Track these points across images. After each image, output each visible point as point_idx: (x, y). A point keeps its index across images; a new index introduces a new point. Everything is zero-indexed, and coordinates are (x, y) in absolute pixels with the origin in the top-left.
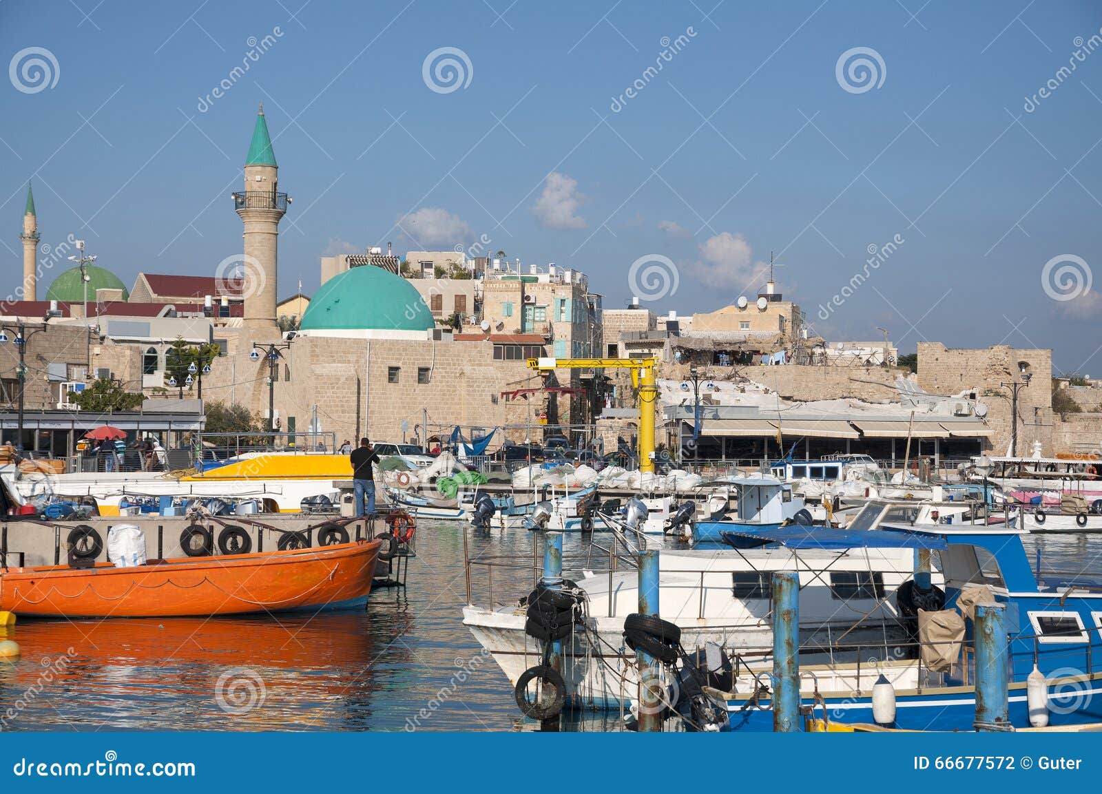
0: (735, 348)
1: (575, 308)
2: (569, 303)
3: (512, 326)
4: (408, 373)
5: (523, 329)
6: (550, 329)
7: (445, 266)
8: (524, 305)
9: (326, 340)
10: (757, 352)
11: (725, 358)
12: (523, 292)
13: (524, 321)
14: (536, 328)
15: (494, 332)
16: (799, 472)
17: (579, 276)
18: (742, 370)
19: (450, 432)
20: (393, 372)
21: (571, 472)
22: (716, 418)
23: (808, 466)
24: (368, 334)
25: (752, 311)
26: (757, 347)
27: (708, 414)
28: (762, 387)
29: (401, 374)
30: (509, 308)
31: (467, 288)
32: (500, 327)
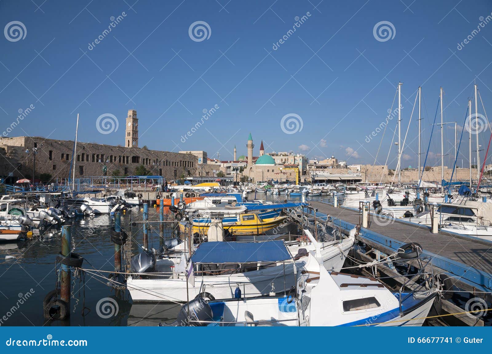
0: (324, 166)
1: (303, 160)
2: (301, 160)
3: (293, 163)
4: (271, 171)
5: (294, 164)
6: (299, 164)
7: (284, 154)
8: (294, 160)
9: (258, 166)
10: (328, 167)
11: (322, 167)
12: (294, 158)
13: (294, 162)
14: (296, 163)
15: (290, 164)
16: (318, 185)
17: (304, 155)
18: (324, 169)
19: (271, 179)
20: (268, 171)
21: (284, 185)
22: (317, 177)
23: (320, 184)
24: (264, 165)
25: (329, 160)
26: (328, 166)
27: (316, 176)
28: (327, 172)
29: (270, 171)
30: (292, 160)
31: (286, 157)
32: (291, 163)
